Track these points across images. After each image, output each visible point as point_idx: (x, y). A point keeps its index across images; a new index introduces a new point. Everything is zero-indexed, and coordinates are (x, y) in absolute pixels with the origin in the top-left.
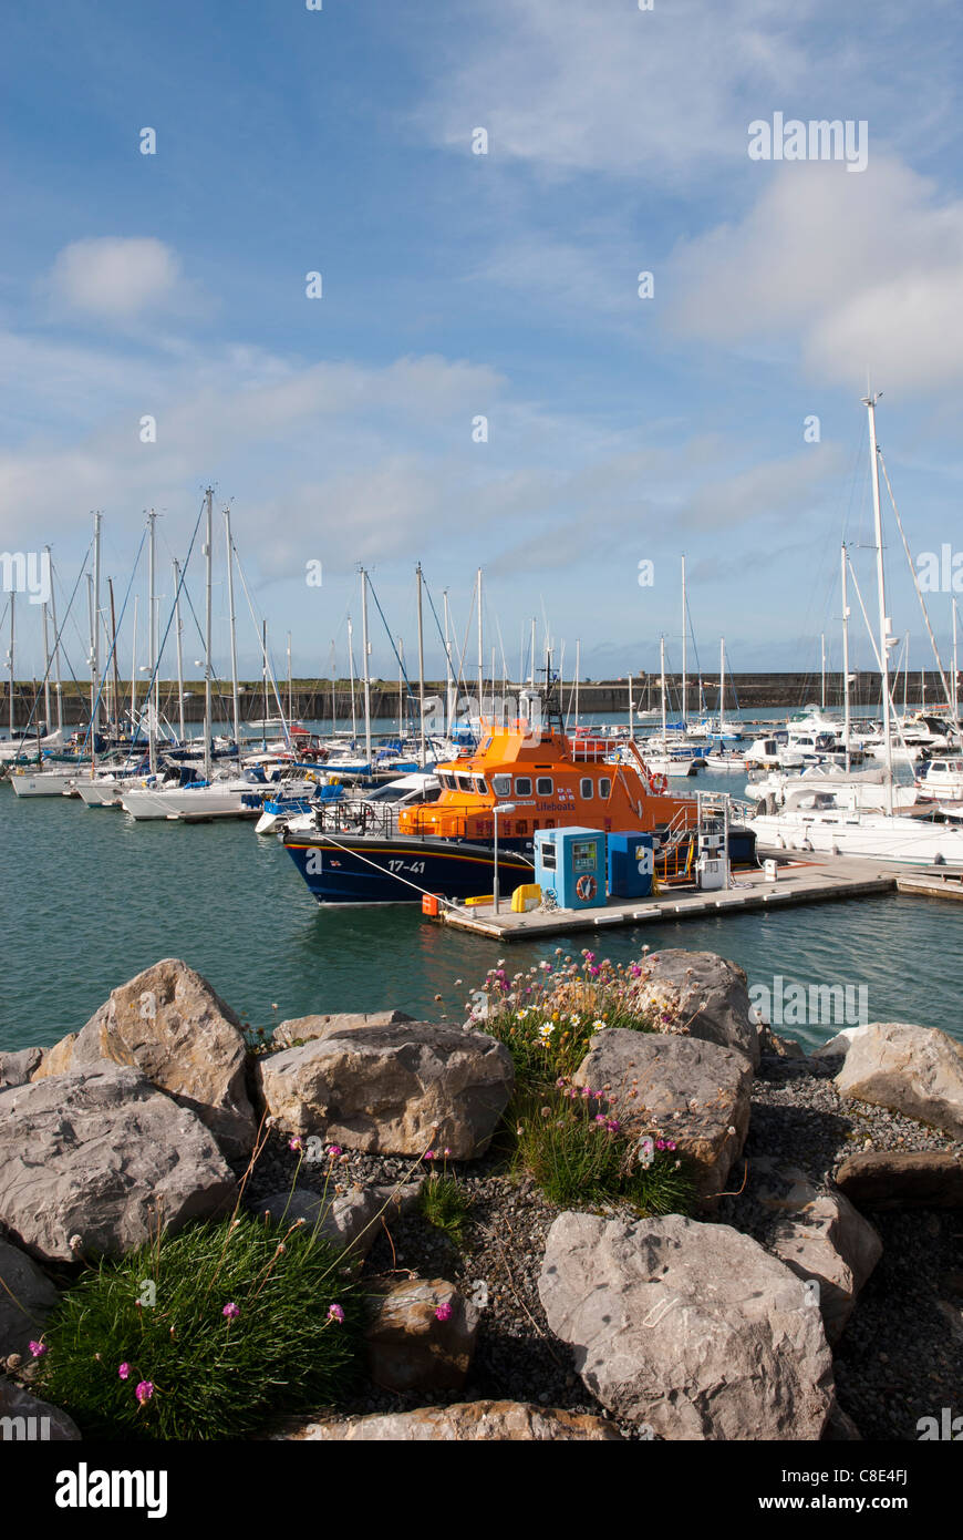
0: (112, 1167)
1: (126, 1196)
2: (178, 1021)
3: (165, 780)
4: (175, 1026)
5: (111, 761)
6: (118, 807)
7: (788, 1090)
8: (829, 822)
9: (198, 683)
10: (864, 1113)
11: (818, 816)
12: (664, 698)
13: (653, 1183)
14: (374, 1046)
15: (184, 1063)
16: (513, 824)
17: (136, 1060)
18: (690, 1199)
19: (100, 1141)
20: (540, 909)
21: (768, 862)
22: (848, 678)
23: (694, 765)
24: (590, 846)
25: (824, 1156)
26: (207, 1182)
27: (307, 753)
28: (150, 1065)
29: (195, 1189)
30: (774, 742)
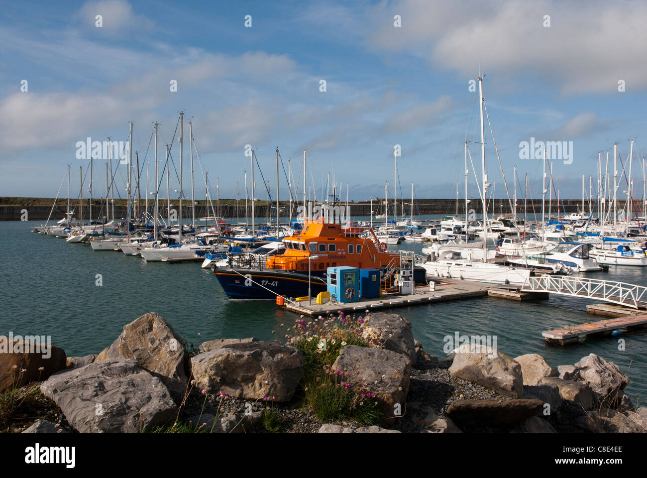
0: (121, 401)
1: (127, 414)
2: (154, 339)
3: (161, 244)
4: (153, 342)
5: (136, 235)
6: (139, 256)
7: (428, 374)
8: (458, 265)
9: (176, 200)
10: (460, 383)
11: (454, 262)
12: (387, 209)
13: (365, 412)
14: (242, 351)
15: (156, 358)
16: (318, 265)
17: (135, 357)
18: (381, 419)
19: (116, 390)
20: (329, 303)
21: (431, 282)
22: (467, 201)
23: (399, 239)
24: (352, 275)
25: (442, 401)
26: (163, 408)
27: (225, 232)
28: (141, 359)
29: (158, 411)
30: (435, 230)
